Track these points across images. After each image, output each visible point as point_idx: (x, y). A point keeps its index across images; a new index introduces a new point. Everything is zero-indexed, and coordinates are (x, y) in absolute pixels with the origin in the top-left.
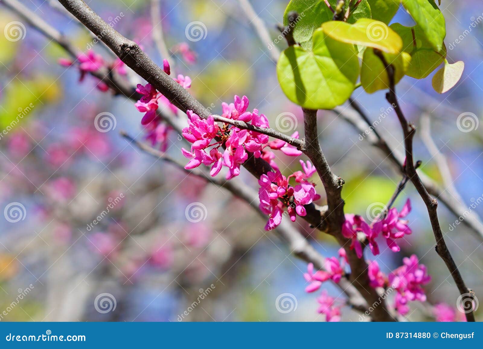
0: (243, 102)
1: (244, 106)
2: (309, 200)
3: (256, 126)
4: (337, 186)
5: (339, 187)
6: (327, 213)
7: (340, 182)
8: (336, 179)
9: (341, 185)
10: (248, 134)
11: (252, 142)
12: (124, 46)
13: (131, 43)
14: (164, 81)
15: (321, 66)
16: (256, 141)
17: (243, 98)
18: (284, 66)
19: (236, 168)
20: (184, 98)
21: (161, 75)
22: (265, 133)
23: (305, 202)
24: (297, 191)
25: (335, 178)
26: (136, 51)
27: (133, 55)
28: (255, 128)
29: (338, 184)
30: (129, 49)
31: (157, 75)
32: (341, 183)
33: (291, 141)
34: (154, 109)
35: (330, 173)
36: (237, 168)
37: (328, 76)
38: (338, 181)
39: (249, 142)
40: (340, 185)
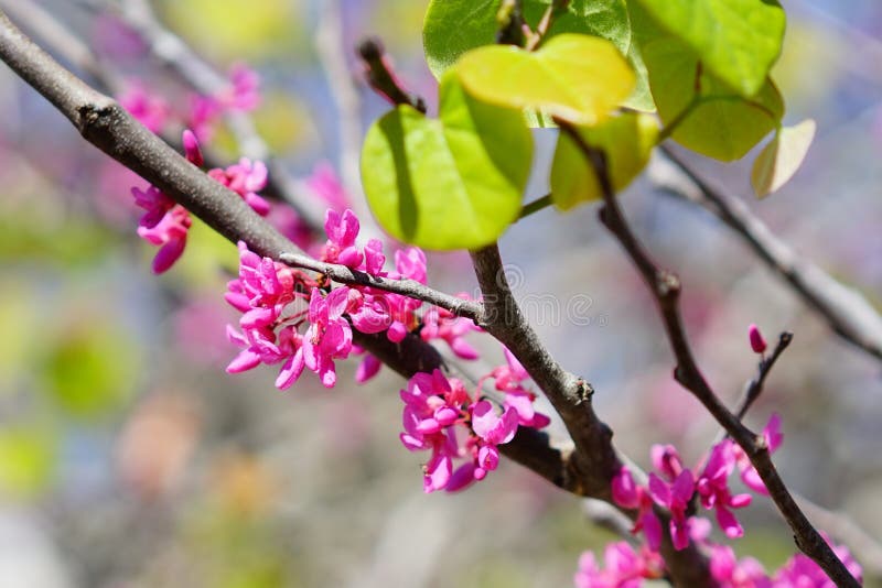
0: (344, 224)
1: (348, 233)
2: (507, 434)
3: (373, 276)
4: (575, 401)
5: (580, 401)
6: (573, 456)
7: (580, 391)
8: (573, 385)
9: (585, 399)
10: (354, 294)
11: (366, 312)
12: (85, 111)
13: (101, 102)
14: (182, 180)
15: (456, 152)
16: (374, 309)
17: (345, 215)
18: (377, 154)
19: (326, 372)
20: (229, 216)
21: (176, 171)
22: (395, 291)
23: (497, 438)
24: (481, 415)
25: (570, 383)
26: (113, 119)
27: (107, 127)
28: (372, 279)
29: (576, 396)
30: (95, 115)
31: (165, 168)
32: (584, 394)
33: (454, 308)
34: (177, 239)
35: (556, 372)
36: (330, 371)
37: (470, 177)
38: (576, 390)
39: (361, 311)
40: (581, 396)
